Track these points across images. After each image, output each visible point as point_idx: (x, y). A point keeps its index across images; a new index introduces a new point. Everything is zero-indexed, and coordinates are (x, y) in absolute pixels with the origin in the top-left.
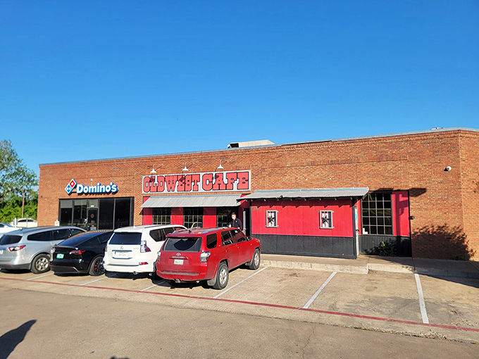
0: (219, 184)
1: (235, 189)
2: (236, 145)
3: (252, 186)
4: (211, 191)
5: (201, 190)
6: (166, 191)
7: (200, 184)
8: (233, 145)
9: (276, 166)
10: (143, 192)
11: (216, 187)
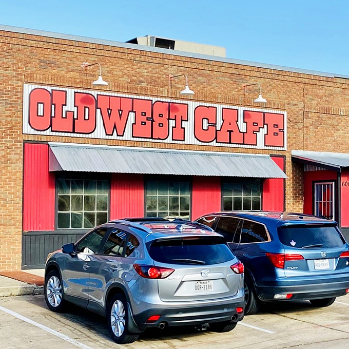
0: (230, 132)
1: (261, 144)
2: (169, 44)
3: (288, 143)
4: (214, 143)
5: (190, 138)
6: (100, 132)
7: (189, 126)
8: (161, 43)
9: (327, 111)
10: (27, 129)
11: (224, 136)
